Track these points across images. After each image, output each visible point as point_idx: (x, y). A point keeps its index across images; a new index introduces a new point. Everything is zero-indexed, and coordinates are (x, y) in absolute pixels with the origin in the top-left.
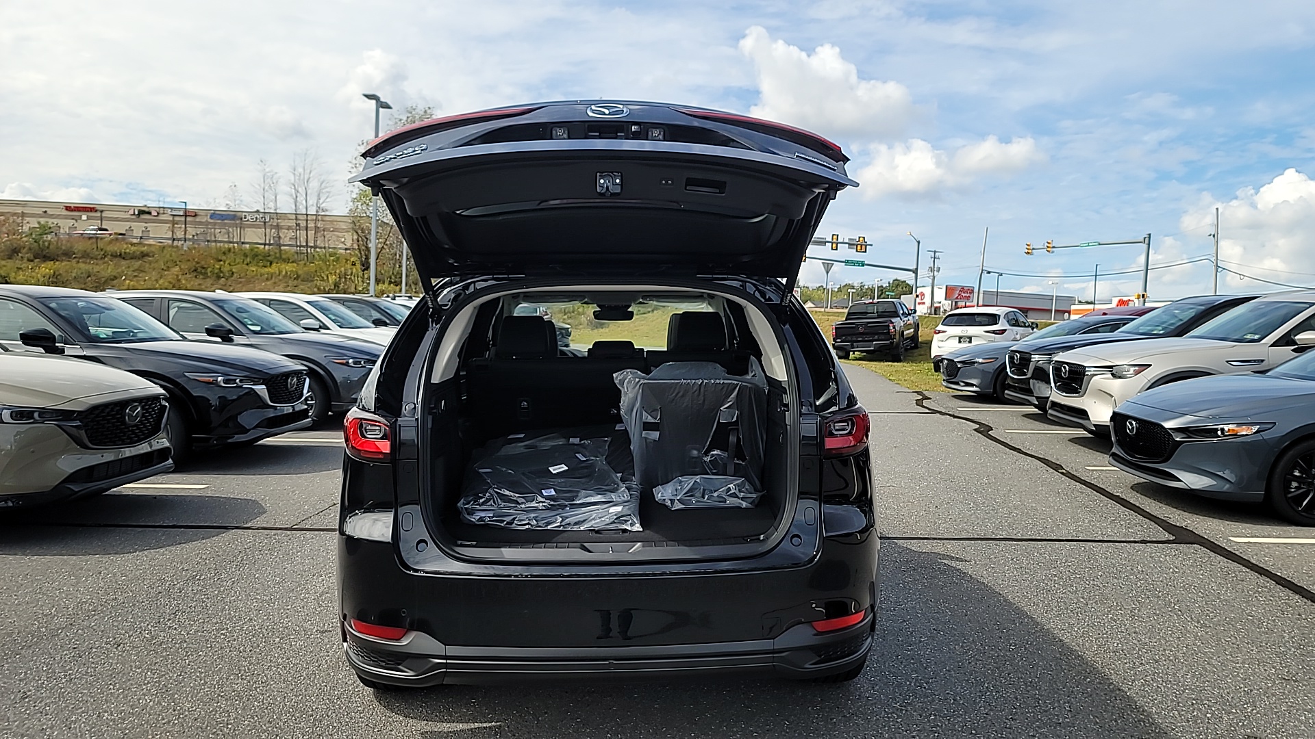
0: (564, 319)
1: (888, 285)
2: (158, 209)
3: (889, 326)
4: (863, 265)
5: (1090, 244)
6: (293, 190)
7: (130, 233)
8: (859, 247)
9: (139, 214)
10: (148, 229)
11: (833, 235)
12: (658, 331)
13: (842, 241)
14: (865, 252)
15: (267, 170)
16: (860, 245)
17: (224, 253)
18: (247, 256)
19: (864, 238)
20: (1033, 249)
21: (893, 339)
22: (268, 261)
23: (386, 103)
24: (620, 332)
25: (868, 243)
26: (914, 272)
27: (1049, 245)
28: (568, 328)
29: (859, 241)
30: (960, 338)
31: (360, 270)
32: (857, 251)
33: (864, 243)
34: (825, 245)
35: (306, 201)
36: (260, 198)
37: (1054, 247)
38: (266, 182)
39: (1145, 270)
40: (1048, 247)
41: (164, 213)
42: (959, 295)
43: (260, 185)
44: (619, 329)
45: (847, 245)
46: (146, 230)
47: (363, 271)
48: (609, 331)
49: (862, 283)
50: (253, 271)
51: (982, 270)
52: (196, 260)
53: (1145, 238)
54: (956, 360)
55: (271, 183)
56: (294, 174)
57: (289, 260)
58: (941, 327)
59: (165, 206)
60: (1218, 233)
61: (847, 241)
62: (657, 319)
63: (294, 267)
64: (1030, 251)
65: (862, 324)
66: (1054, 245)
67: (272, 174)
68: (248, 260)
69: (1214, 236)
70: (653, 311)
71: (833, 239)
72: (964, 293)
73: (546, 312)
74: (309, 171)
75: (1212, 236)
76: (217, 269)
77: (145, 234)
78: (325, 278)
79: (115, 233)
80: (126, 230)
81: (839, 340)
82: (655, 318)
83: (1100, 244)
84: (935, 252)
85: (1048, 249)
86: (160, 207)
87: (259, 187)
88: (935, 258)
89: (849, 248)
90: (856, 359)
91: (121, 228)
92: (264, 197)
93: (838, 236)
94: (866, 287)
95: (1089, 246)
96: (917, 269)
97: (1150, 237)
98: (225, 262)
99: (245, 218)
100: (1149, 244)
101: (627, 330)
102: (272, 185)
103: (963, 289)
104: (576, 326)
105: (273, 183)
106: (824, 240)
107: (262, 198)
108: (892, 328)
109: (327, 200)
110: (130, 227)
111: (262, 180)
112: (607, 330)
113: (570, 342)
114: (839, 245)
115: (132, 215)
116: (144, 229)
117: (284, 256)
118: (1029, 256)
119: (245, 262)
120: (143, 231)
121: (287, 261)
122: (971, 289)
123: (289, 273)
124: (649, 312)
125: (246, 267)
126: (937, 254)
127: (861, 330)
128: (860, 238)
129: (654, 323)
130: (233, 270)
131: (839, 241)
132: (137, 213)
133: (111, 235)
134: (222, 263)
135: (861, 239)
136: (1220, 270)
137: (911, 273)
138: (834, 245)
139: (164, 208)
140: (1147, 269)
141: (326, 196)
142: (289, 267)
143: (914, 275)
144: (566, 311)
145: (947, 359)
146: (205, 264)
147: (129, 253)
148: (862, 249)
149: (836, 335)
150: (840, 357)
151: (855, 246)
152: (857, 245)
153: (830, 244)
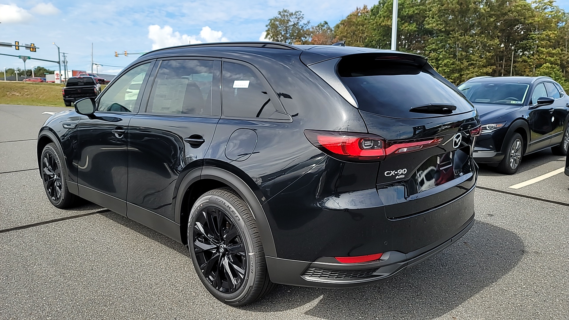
8: (32, 49)
11: (16, 42)
14: (35, 51)
19: (34, 44)
20: (119, 54)
21: (96, 96)
25: (36, 47)
26: (58, 63)
27: (126, 53)
32: (31, 51)
34: (12, 47)
37: (128, 54)
40: (125, 54)
45: (25, 48)
51: (92, 63)
61: (24, 45)
64: (117, 55)
65: (79, 88)
71: (16, 44)
81: (66, 97)
84: (64, 53)
85: (126, 55)
88: (64, 56)
93: (18, 42)
96: (59, 61)
106: (11, 44)
114: (20, 47)
126: (65, 54)
127: (79, 91)
128: (31, 44)
131: (20, 45)
135: (32, 45)
137: (57, 63)
138: (17, 47)
143: (58, 64)
148: (33, 50)
149: (65, 94)
150: (67, 106)
151: (29, 49)
152: (30, 48)
153: (15, 47)
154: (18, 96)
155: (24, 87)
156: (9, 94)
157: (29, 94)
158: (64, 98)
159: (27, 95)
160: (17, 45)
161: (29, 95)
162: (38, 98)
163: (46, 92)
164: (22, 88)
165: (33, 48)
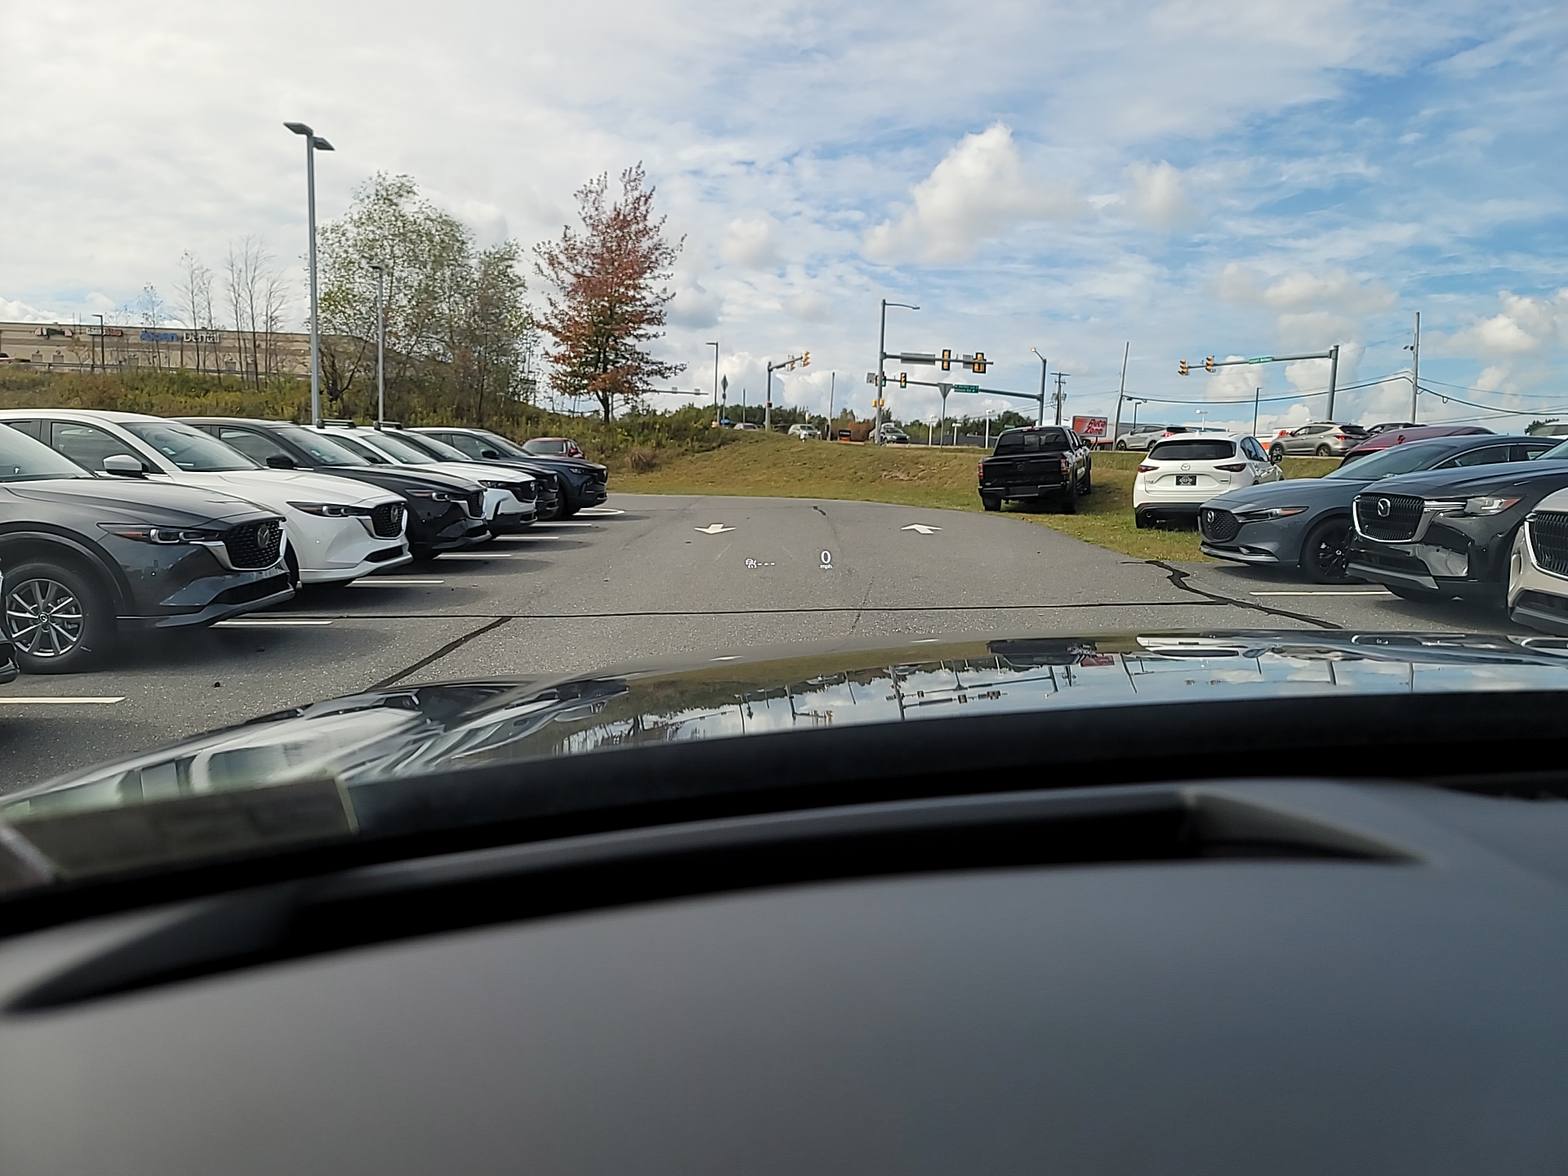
0: (601, 459)
1: (997, 418)
2: (72, 328)
3: (1060, 462)
4: (977, 391)
5: (1262, 360)
6: (233, 294)
7: (37, 359)
8: (976, 367)
9: (48, 334)
10: (61, 354)
11: (944, 351)
12: (728, 474)
13: (955, 358)
14: (984, 372)
15: (195, 266)
16: (977, 364)
17: (142, 379)
18: (174, 383)
19: (983, 354)
20: (1190, 367)
21: (1065, 481)
22: (203, 389)
23: (323, 139)
24: (677, 476)
25: (988, 361)
26: (1038, 399)
27: (1209, 362)
28: (603, 470)
29: (977, 358)
30: (1179, 477)
31: (326, 400)
32: (974, 371)
33: (982, 361)
34: (934, 364)
35: (252, 308)
36: (189, 306)
37: (1215, 365)
38: (195, 283)
39: (1331, 393)
40: (1208, 365)
41: (81, 333)
42: (1089, 428)
43: (186, 287)
44: (676, 472)
45: (962, 364)
46: (59, 355)
47: (331, 401)
48: (662, 475)
49: (965, 416)
50: (181, 402)
51: (1122, 396)
52: (101, 388)
53: (1331, 351)
54: (1233, 512)
55: (201, 284)
56: (232, 271)
57: (232, 387)
58: (1148, 462)
59: (82, 324)
60: (1418, 345)
61: (961, 358)
62: (725, 458)
63: (237, 396)
64: (1185, 370)
65: (1021, 460)
66: (1215, 362)
67: (202, 271)
68: (175, 387)
69: (1412, 348)
70: (719, 446)
71: (943, 356)
72: (1095, 426)
73: (576, 449)
74: (253, 268)
75: (1409, 349)
76: (130, 400)
77: (58, 360)
78: (280, 411)
79: (16, 359)
80: (33, 355)
81: (989, 484)
82: (722, 457)
83: (1274, 360)
85: (1208, 367)
86: (75, 326)
87: (184, 289)
88: (1059, 382)
89: (964, 367)
90: (1010, 511)
91: (26, 352)
92: (193, 303)
93: (950, 351)
94: (971, 421)
95: (1260, 362)
96: (1042, 395)
97: (1337, 350)
98: (142, 390)
99: (187, 338)
100: (1336, 359)
101: (686, 474)
102: (203, 287)
103: (1093, 421)
104: (618, 468)
105: (204, 284)
106: (933, 358)
107: (191, 305)
108: (1064, 464)
109: (281, 307)
110: (38, 352)
111: (189, 279)
112: (659, 474)
113: (606, 491)
114: (951, 363)
115: (39, 336)
116: (56, 354)
117: (223, 384)
118: (1184, 376)
119: (171, 391)
120: (54, 356)
121: (229, 389)
122: (1103, 420)
123: (230, 405)
124: (714, 448)
125: (172, 397)
126: (1062, 377)
127: (1021, 468)
128: (977, 354)
129: (721, 463)
130: (153, 402)
131: (953, 357)
132: (45, 333)
133: (10, 361)
134: (137, 392)
135: (979, 356)
136: (1419, 391)
137: (1036, 400)
138: (946, 364)
139: (81, 326)
140: (1334, 391)
141: (280, 301)
142: (230, 397)
143: (1039, 402)
144: (604, 448)
145: (1214, 510)
146: (114, 394)
147: (16, 382)
148: (979, 369)
149: (984, 476)
150: (987, 509)
151: (972, 366)
152: (974, 364)
153: (941, 362)
154: (902, 480)
155: (922, 460)
156: (885, 476)
157: (925, 475)
158: (981, 487)
159: (921, 478)
160: (946, 358)
161: (925, 478)
162: (943, 485)
163: (963, 472)
164: (916, 461)
165: (979, 364)
